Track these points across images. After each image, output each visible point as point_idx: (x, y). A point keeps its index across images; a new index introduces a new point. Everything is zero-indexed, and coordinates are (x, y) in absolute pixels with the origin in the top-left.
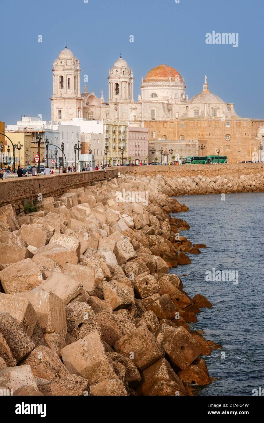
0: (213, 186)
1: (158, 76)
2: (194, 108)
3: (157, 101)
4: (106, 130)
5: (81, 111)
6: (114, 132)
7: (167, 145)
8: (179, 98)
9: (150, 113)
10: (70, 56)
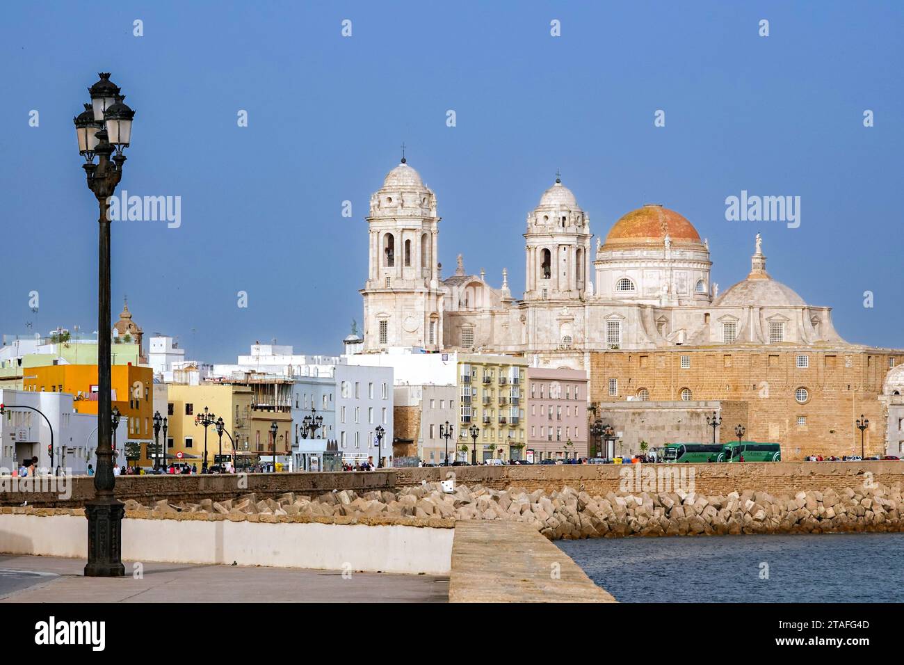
0: (711, 516)
1: (637, 236)
2: (725, 319)
3: (632, 298)
4: (465, 377)
5: (438, 325)
6: (488, 382)
7: (645, 415)
8: (692, 292)
9: (606, 331)
10: (412, 184)
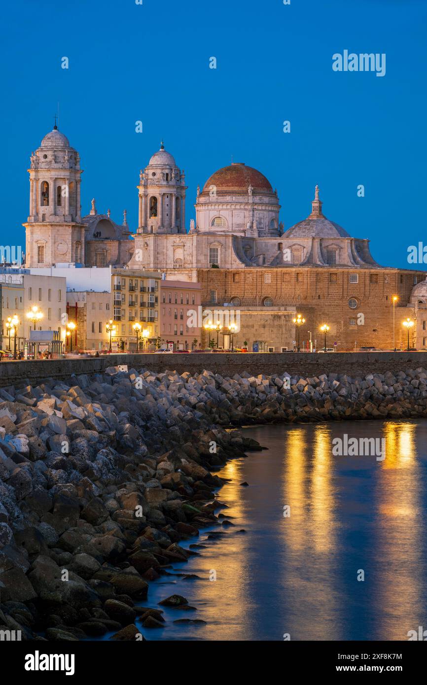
1: (227, 186)
3: (224, 231)
4: (117, 286)
5: (81, 250)
6: (132, 289)
8: (267, 227)
9: (209, 254)
10: (62, 145)
